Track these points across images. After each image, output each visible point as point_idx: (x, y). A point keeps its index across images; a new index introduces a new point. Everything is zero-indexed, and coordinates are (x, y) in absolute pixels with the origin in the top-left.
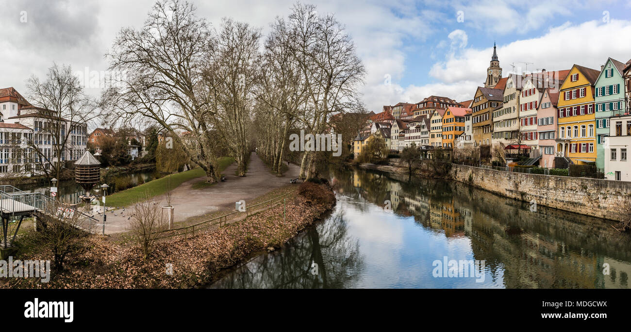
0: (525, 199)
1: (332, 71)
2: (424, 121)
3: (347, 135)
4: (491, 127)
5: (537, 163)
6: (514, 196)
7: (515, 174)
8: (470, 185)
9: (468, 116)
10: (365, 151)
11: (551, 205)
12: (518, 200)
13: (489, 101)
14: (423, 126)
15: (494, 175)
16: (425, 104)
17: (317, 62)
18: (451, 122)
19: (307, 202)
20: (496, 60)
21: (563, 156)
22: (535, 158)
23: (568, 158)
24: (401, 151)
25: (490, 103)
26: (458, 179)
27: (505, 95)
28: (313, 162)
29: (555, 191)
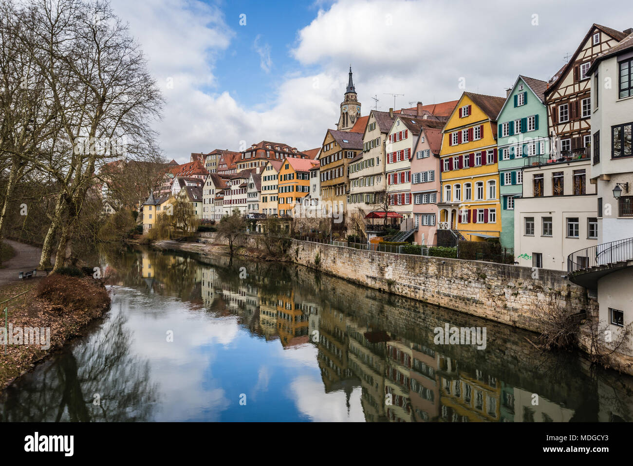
0: (393, 290)
1: (106, 91)
2: (251, 177)
3: (131, 196)
4: (346, 186)
5: (411, 239)
6: (377, 285)
7: (379, 254)
8: (316, 270)
9: (314, 171)
10: (162, 222)
11: (431, 300)
12: (384, 292)
13: (344, 149)
14: (251, 184)
15: (350, 255)
16: (254, 152)
17: (76, 73)
18: (290, 179)
19: (54, 309)
20: (352, 91)
21: (449, 228)
22: (409, 230)
23: (456, 232)
24: (218, 221)
25: (345, 152)
26: (300, 262)
27: (366, 140)
28: (67, 241)
29: (437, 280)
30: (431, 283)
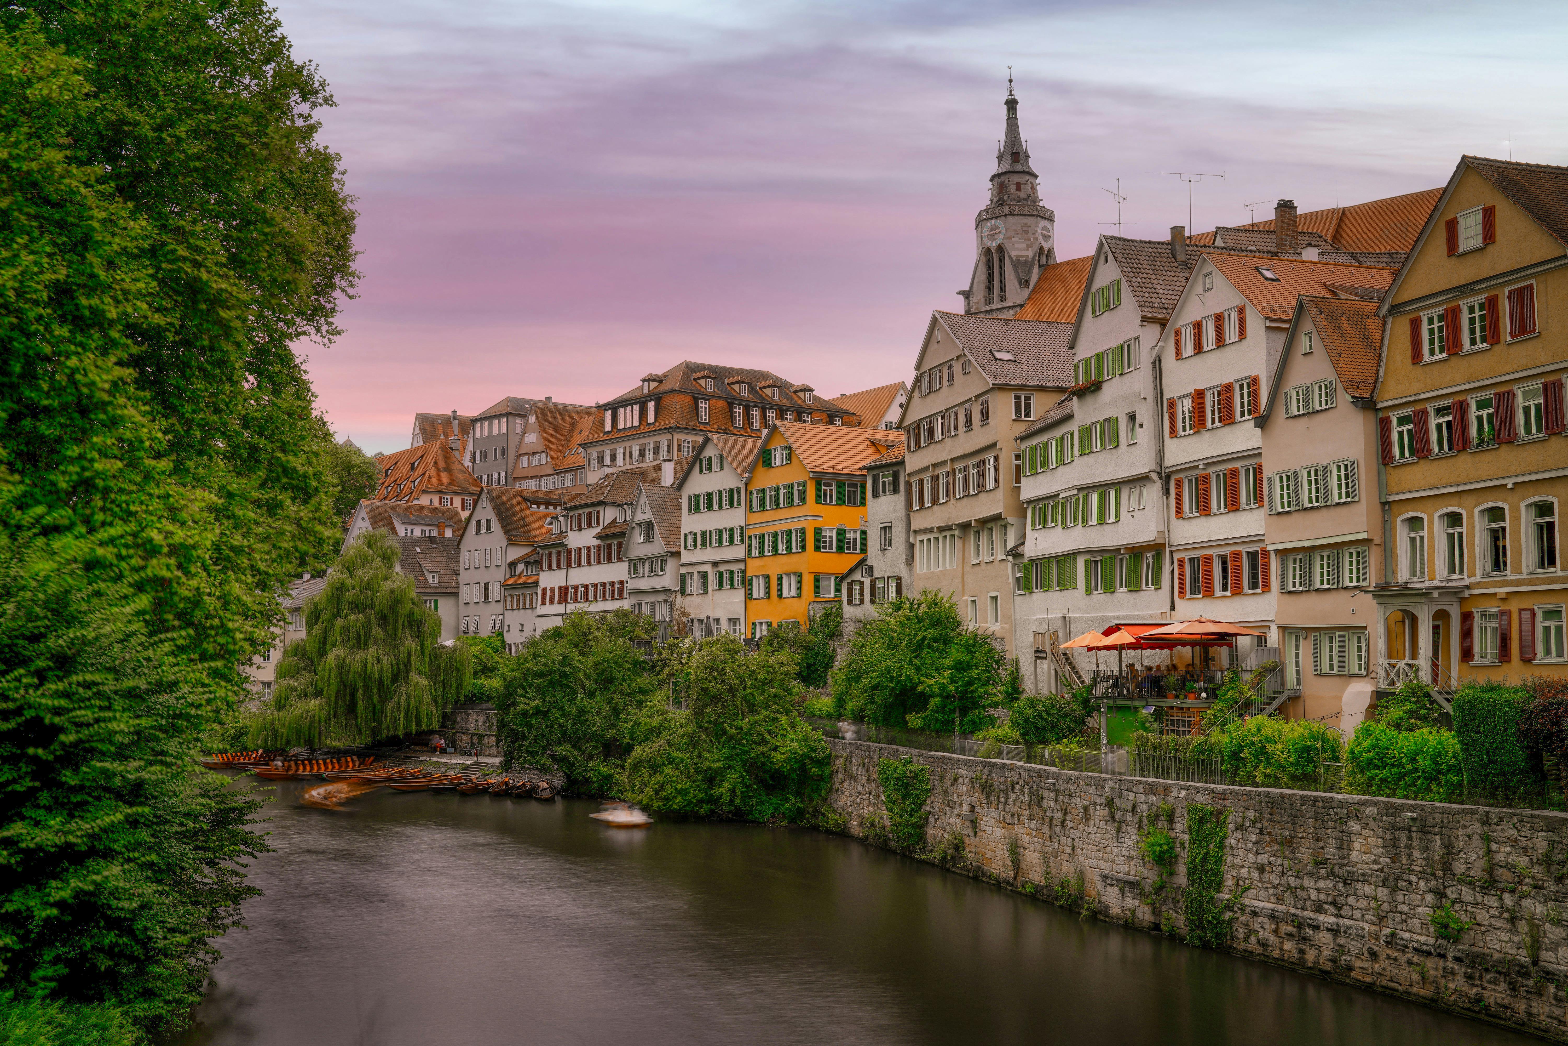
4: (1007, 528)
6: (1146, 913)
9: (882, 471)
13: (997, 384)
14: (642, 526)
16: (651, 405)
18: (790, 504)
20: (1020, 167)
21: (1423, 682)
26: (839, 823)
27: (1085, 350)
29: (1385, 891)
30: (1363, 903)
